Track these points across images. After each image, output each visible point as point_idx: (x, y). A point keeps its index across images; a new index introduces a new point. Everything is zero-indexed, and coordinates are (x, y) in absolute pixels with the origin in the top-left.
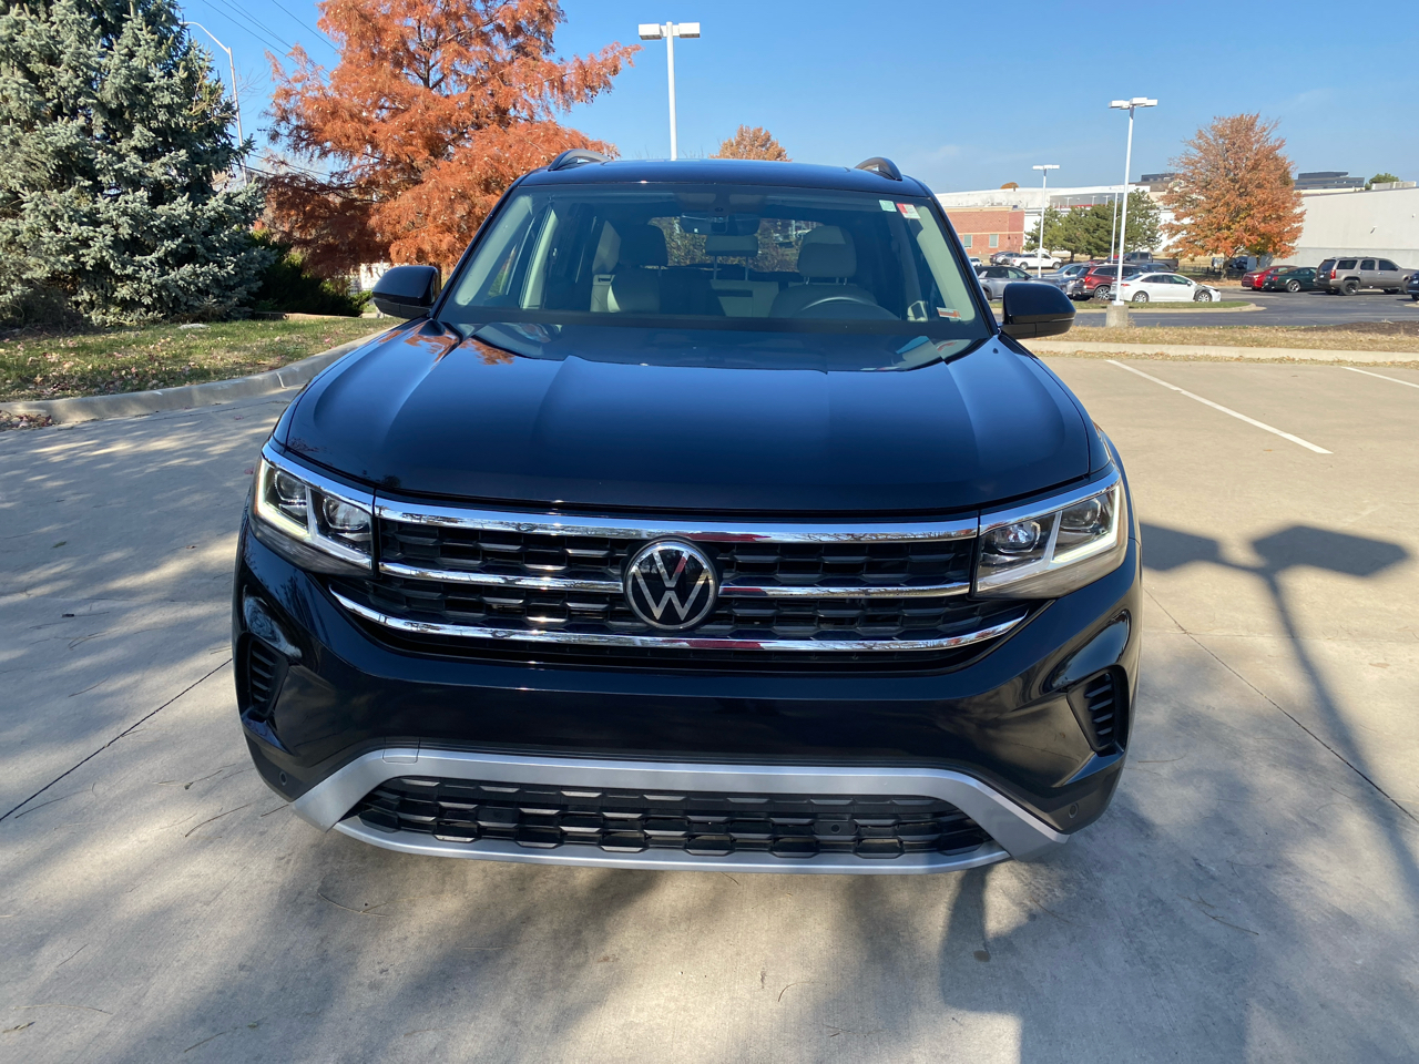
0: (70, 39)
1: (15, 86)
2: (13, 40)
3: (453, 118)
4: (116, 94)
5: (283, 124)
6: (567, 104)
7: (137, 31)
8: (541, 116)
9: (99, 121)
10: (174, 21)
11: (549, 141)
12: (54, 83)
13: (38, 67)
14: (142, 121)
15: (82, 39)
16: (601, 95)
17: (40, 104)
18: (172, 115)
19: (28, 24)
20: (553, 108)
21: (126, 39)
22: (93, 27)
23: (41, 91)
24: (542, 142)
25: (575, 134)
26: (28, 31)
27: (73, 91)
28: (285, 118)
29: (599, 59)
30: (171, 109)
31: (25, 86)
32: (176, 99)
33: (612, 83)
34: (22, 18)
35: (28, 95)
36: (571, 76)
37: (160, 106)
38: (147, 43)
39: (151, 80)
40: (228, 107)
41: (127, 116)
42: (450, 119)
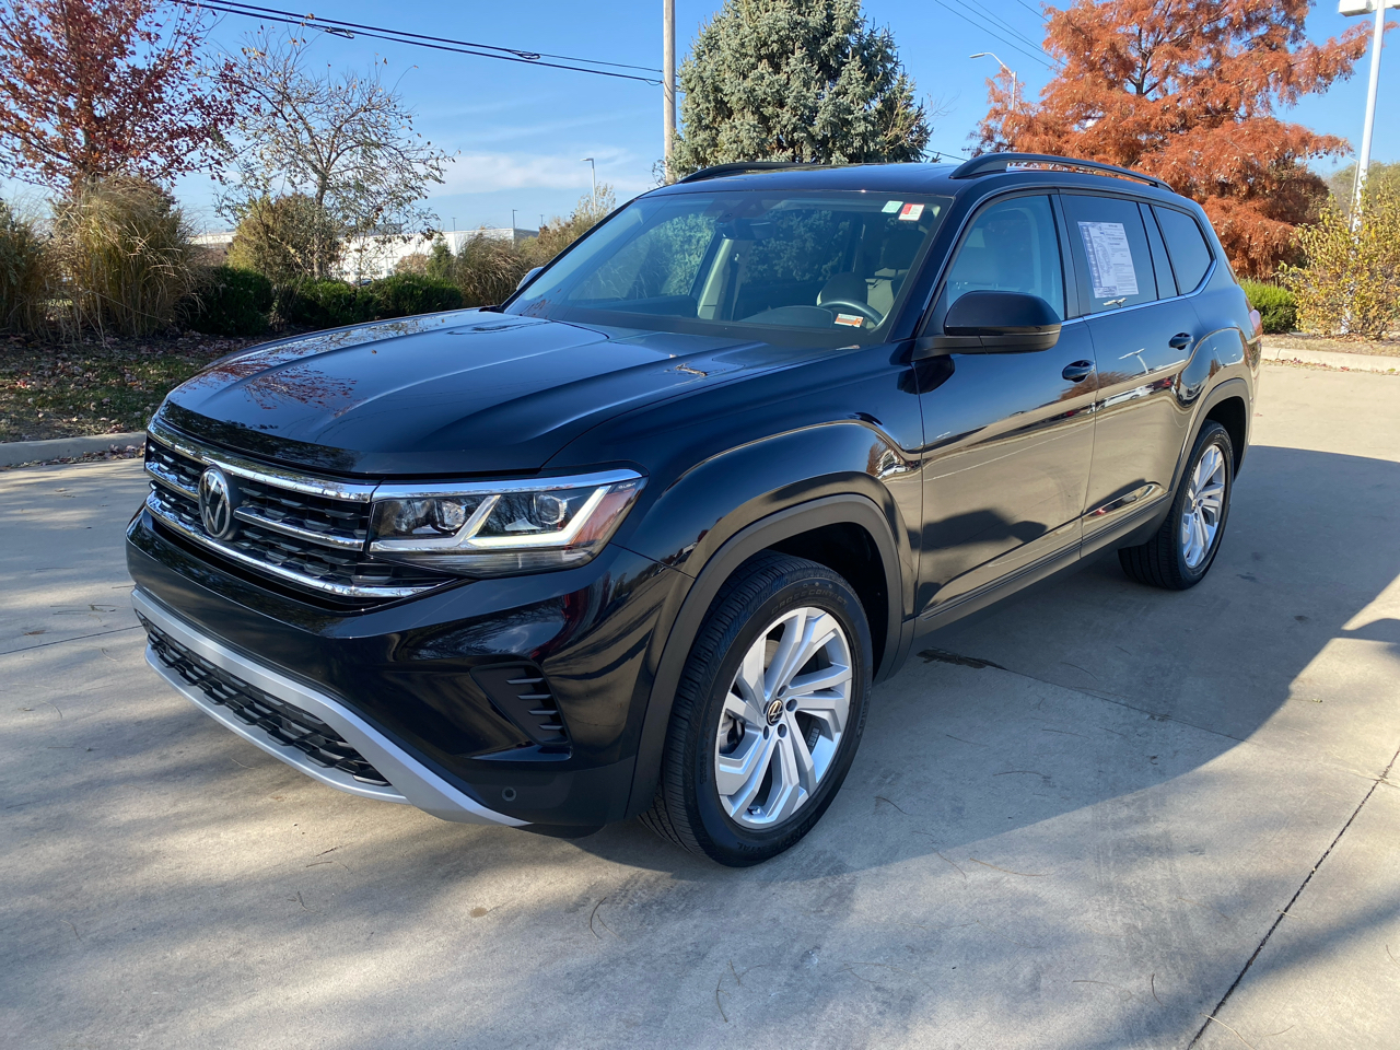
0: (796, 84)
1: (748, 127)
2: (754, 90)
3: (1153, 123)
4: (824, 127)
5: (987, 142)
6: (1292, 96)
7: (852, 72)
8: (1260, 113)
9: (807, 150)
10: (889, 59)
11: (1254, 140)
12: (779, 122)
13: (768, 111)
14: (841, 149)
15: (806, 84)
16: (1337, 84)
17: (764, 140)
18: (865, 141)
19: (767, 76)
20: (1274, 102)
21: (842, 81)
22: (817, 72)
23: (769, 131)
24: (1246, 141)
25: (1297, 129)
26: (766, 81)
27: (790, 128)
28: (990, 138)
29: (1340, 42)
30: (864, 137)
31: (754, 127)
32: (870, 128)
33: (1354, 67)
34: (764, 71)
35: (755, 134)
36: (1302, 66)
37: (857, 135)
38: (858, 81)
39: (851, 113)
40: (922, 130)
41: (830, 145)
42: (1148, 124)
